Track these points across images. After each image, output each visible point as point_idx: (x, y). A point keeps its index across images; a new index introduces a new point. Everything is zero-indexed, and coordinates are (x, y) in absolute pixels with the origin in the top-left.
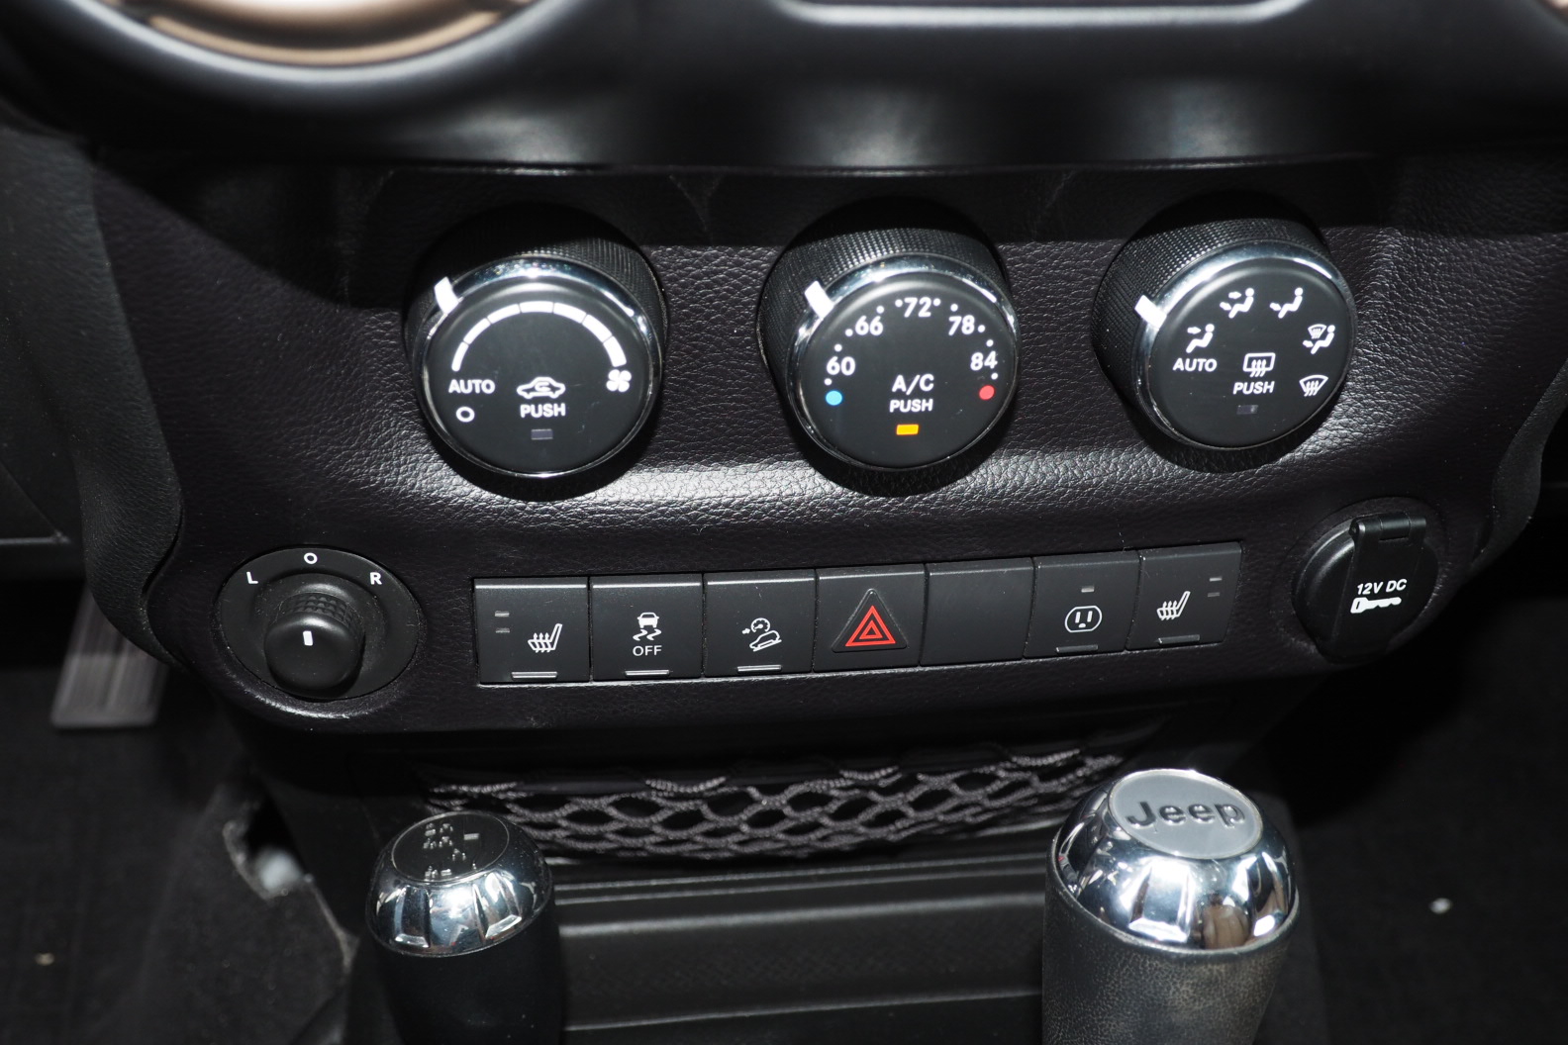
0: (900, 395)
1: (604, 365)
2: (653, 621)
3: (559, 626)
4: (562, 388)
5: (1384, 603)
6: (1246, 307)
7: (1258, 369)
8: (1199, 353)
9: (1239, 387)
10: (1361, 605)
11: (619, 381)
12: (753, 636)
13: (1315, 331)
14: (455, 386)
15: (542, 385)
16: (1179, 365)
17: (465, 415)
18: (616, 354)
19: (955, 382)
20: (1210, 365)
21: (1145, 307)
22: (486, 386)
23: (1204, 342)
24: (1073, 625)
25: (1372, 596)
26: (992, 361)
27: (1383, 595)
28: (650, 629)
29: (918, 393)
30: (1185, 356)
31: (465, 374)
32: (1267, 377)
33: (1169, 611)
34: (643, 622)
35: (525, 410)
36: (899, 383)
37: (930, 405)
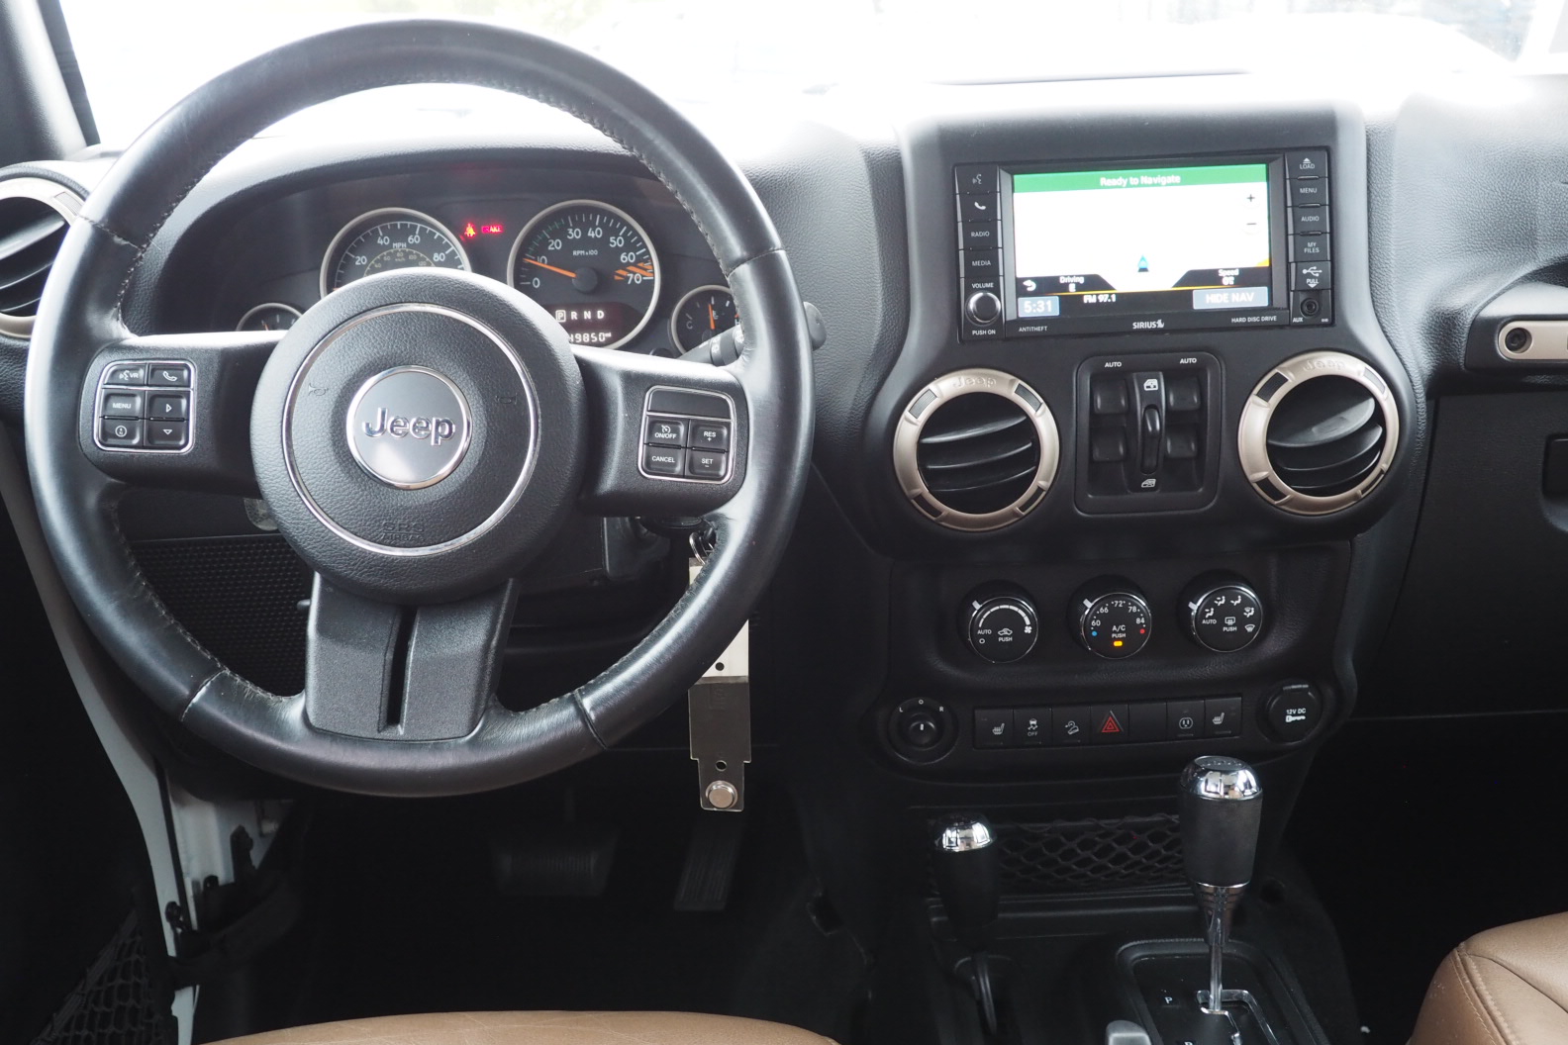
0: (1115, 632)
1: (1024, 625)
2: (1035, 722)
3: (1002, 725)
4: (1011, 632)
5: (1299, 718)
6: (1223, 602)
7: (1230, 623)
8: (1210, 617)
9: (1225, 629)
10: (1289, 719)
11: (1028, 630)
12: (1069, 728)
13: (1247, 610)
14: (979, 632)
15: (1005, 631)
16: (1204, 622)
17: (982, 641)
18: (1028, 622)
19: (1132, 629)
20: (1214, 621)
21: (1191, 605)
22: (989, 632)
23: (1211, 614)
24: (1183, 726)
25: (1293, 715)
26: (1143, 621)
27: (1297, 715)
28: (1034, 725)
29: (1121, 632)
30: (1205, 619)
31: (983, 628)
32: (1234, 625)
33: (1217, 721)
34: (1032, 722)
35: (1000, 639)
36: (1114, 628)
37: (1124, 635)
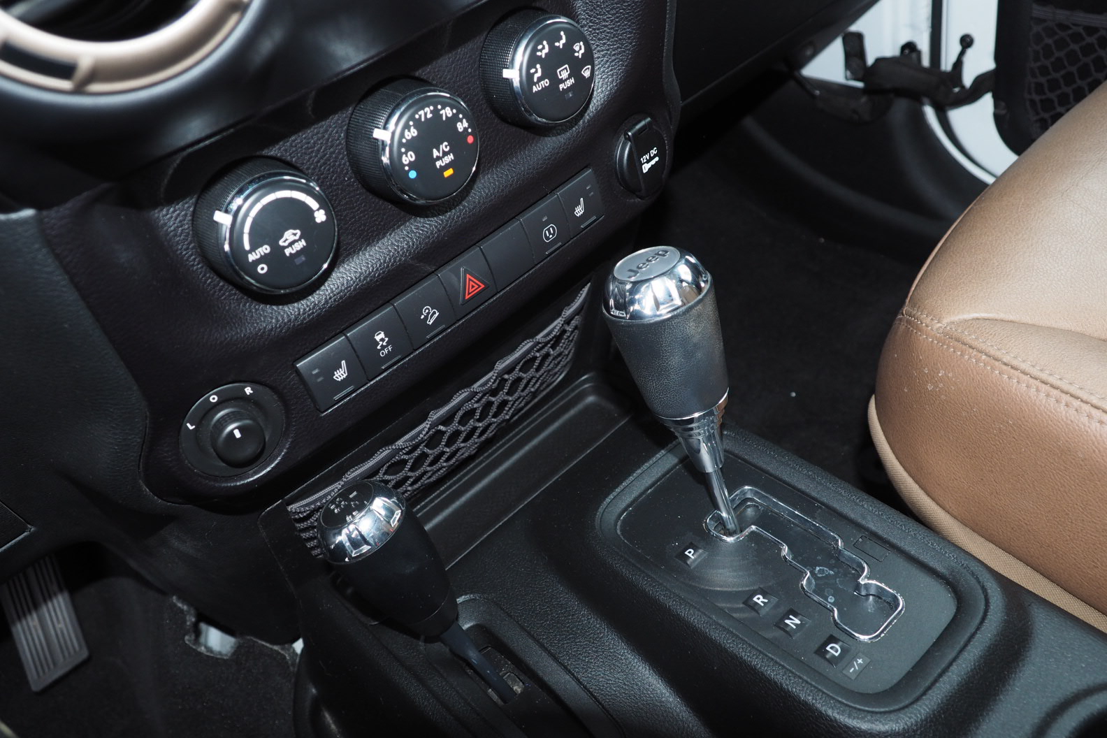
0: (439, 158)
1: (310, 212)
2: (382, 335)
3: (343, 362)
4: (298, 232)
5: (653, 162)
6: (546, 50)
7: (564, 75)
8: (540, 79)
9: (562, 86)
10: (646, 168)
11: (320, 216)
12: (426, 317)
13: (576, 48)
14: (252, 257)
15: (290, 235)
16: (535, 89)
17: (262, 269)
18: (313, 204)
19: (457, 142)
20: (546, 83)
21: (507, 74)
22: (265, 249)
23: (539, 74)
24: (548, 238)
25: (648, 162)
26: (466, 124)
27: (651, 158)
28: (382, 340)
29: (445, 154)
30: (535, 84)
31: (253, 249)
32: (570, 77)
33: (579, 211)
34: (378, 338)
35: (288, 252)
36: (435, 153)
37: (451, 157)
